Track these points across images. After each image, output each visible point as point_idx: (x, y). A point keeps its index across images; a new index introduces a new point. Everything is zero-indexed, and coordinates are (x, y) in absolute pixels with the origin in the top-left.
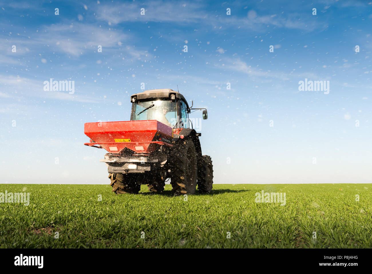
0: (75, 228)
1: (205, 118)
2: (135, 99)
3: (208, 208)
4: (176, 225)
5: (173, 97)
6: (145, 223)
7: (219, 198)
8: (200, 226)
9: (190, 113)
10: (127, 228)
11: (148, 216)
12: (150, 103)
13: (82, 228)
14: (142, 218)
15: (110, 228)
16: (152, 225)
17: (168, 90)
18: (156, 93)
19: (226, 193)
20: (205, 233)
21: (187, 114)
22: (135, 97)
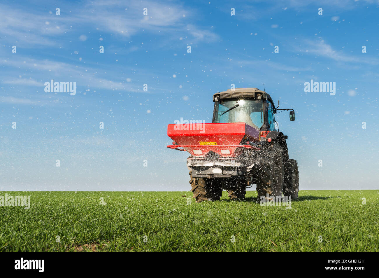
0: (125, 243)
1: (292, 119)
2: (217, 98)
3: (285, 219)
4: (246, 239)
5: (259, 97)
6: (209, 237)
7: (298, 207)
8: (275, 240)
9: (276, 114)
10: (187, 243)
11: (213, 228)
12: (234, 103)
13: (133, 244)
14: (206, 231)
15: (168, 243)
16: (218, 239)
17: (253, 89)
18: (241, 93)
19: (306, 201)
20: (281, 249)
21: (273, 115)
22: (218, 96)
